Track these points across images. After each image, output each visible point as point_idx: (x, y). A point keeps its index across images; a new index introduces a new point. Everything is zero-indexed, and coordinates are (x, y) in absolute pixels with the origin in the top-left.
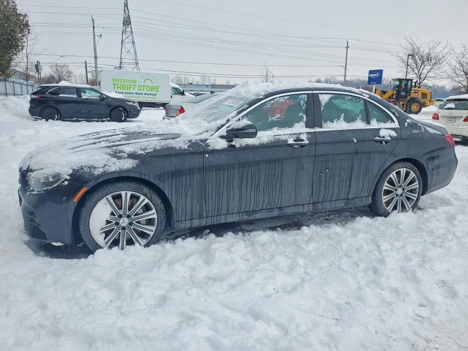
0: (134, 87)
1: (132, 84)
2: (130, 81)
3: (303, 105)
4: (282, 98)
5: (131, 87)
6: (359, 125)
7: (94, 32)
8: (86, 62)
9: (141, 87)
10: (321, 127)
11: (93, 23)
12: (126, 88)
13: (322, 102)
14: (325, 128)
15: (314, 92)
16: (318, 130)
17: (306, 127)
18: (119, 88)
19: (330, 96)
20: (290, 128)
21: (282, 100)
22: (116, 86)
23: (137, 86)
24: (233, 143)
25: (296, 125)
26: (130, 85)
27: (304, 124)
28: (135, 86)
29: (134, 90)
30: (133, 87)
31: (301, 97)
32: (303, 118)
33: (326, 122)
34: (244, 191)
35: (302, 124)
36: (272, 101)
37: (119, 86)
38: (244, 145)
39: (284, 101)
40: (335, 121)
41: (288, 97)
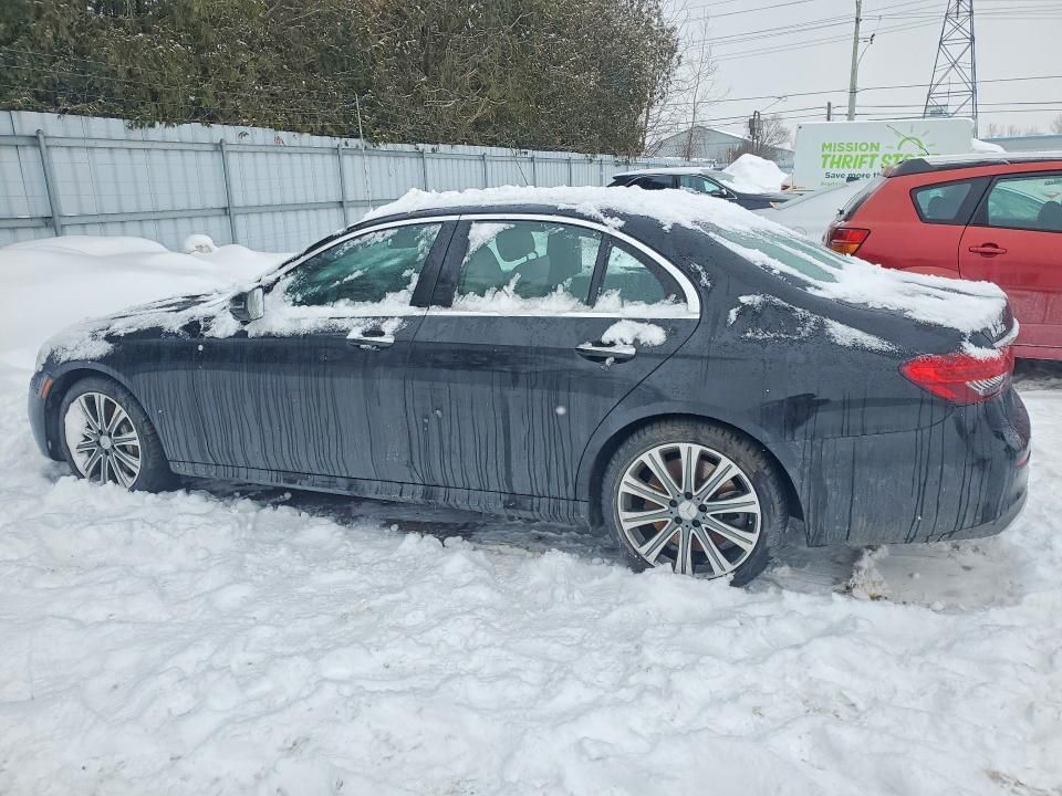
0: (872, 161)
1: (868, 152)
2: (864, 147)
3: (422, 251)
4: (380, 233)
5: (865, 159)
6: (559, 305)
7: (856, 33)
8: (829, 104)
9: (890, 158)
10: (447, 304)
11: (859, 11)
12: (852, 165)
13: (472, 244)
14: (456, 310)
15: (464, 217)
16: (436, 311)
17: (412, 304)
18: (835, 166)
19: (499, 227)
20: (376, 304)
21: (379, 237)
22: (829, 159)
23: (881, 157)
24: (246, 328)
25: (390, 296)
26: (863, 156)
27: (409, 297)
28: (873, 156)
29: (871, 166)
30: (868, 159)
31: (425, 230)
32: (409, 283)
33: (462, 293)
34: (266, 427)
35: (405, 295)
36: (357, 241)
37: (836, 160)
38: (262, 334)
39: (381, 240)
40: (488, 294)
41: (396, 231)
